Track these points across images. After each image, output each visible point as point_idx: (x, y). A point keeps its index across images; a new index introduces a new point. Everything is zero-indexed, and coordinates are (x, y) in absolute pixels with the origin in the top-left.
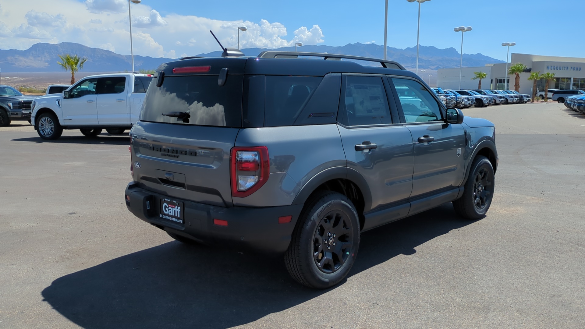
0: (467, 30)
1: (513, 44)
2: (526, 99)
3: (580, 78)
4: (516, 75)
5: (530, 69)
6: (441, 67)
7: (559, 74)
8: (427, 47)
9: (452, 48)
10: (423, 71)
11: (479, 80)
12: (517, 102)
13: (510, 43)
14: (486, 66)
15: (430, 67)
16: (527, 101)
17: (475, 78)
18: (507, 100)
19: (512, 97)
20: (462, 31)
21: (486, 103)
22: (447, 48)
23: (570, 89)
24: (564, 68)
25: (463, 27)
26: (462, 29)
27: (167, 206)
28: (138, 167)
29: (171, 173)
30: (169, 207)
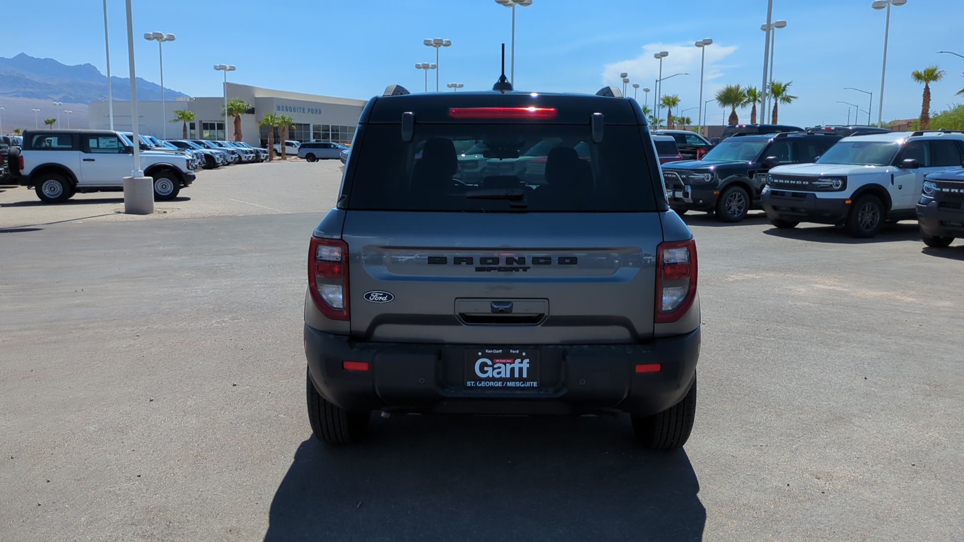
0: (166, 40)
1: (233, 69)
2: (264, 156)
3: (339, 125)
4: (235, 118)
5: (252, 108)
6: (71, 97)
7: (297, 118)
8: (41, 59)
9: (89, 64)
10: (57, 104)
11: (183, 123)
12: (253, 160)
13: (227, 66)
14: (177, 100)
15: (50, 96)
16: (264, 158)
17: (176, 121)
18: (240, 157)
19: (246, 152)
20: (158, 40)
21: (220, 162)
22: (79, 64)
23: (309, 141)
24: (299, 110)
25: (161, 34)
26: (158, 37)
27: (490, 363)
28: (381, 300)
29: (507, 301)
30: (494, 364)
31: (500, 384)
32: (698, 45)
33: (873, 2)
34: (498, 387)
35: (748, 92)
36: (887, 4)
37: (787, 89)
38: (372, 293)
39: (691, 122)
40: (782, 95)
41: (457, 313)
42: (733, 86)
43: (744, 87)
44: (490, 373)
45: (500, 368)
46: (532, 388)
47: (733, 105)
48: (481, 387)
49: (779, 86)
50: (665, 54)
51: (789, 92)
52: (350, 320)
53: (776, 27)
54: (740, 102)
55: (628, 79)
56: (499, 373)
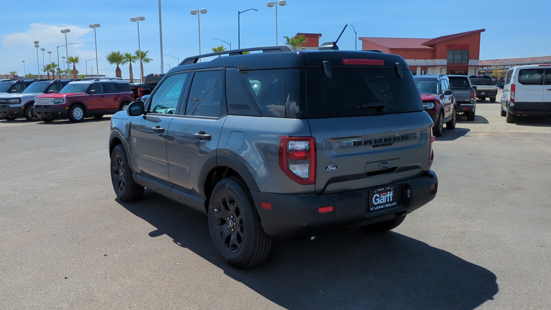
27: (378, 196)
28: (333, 170)
29: (385, 162)
30: (380, 196)
31: (382, 207)
32: (91, 26)
33: (191, 11)
34: (382, 208)
35: (126, 55)
36: (198, 12)
37: (146, 54)
38: (328, 166)
39: (78, 73)
40: (144, 58)
41: (366, 172)
42: (116, 52)
43: (123, 53)
44: (379, 201)
45: (382, 198)
46: (394, 206)
47: (117, 63)
48: (376, 210)
49: (142, 53)
50: (68, 31)
51: (148, 56)
52: (315, 184)
53: (139, 20)
54: (121, 61)
55: (38, 45)
56: (382, 201)
